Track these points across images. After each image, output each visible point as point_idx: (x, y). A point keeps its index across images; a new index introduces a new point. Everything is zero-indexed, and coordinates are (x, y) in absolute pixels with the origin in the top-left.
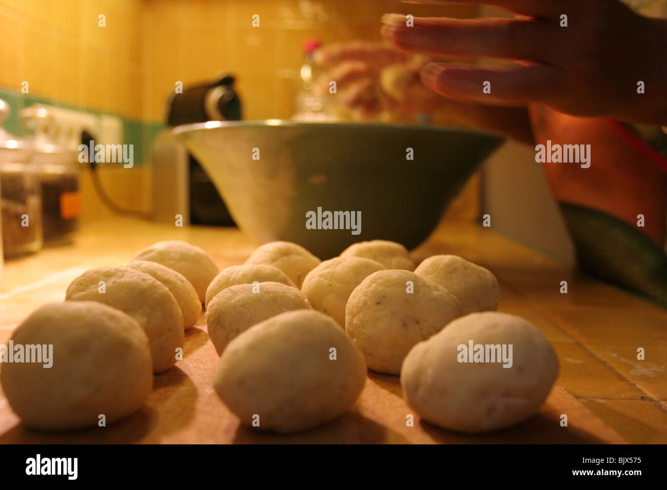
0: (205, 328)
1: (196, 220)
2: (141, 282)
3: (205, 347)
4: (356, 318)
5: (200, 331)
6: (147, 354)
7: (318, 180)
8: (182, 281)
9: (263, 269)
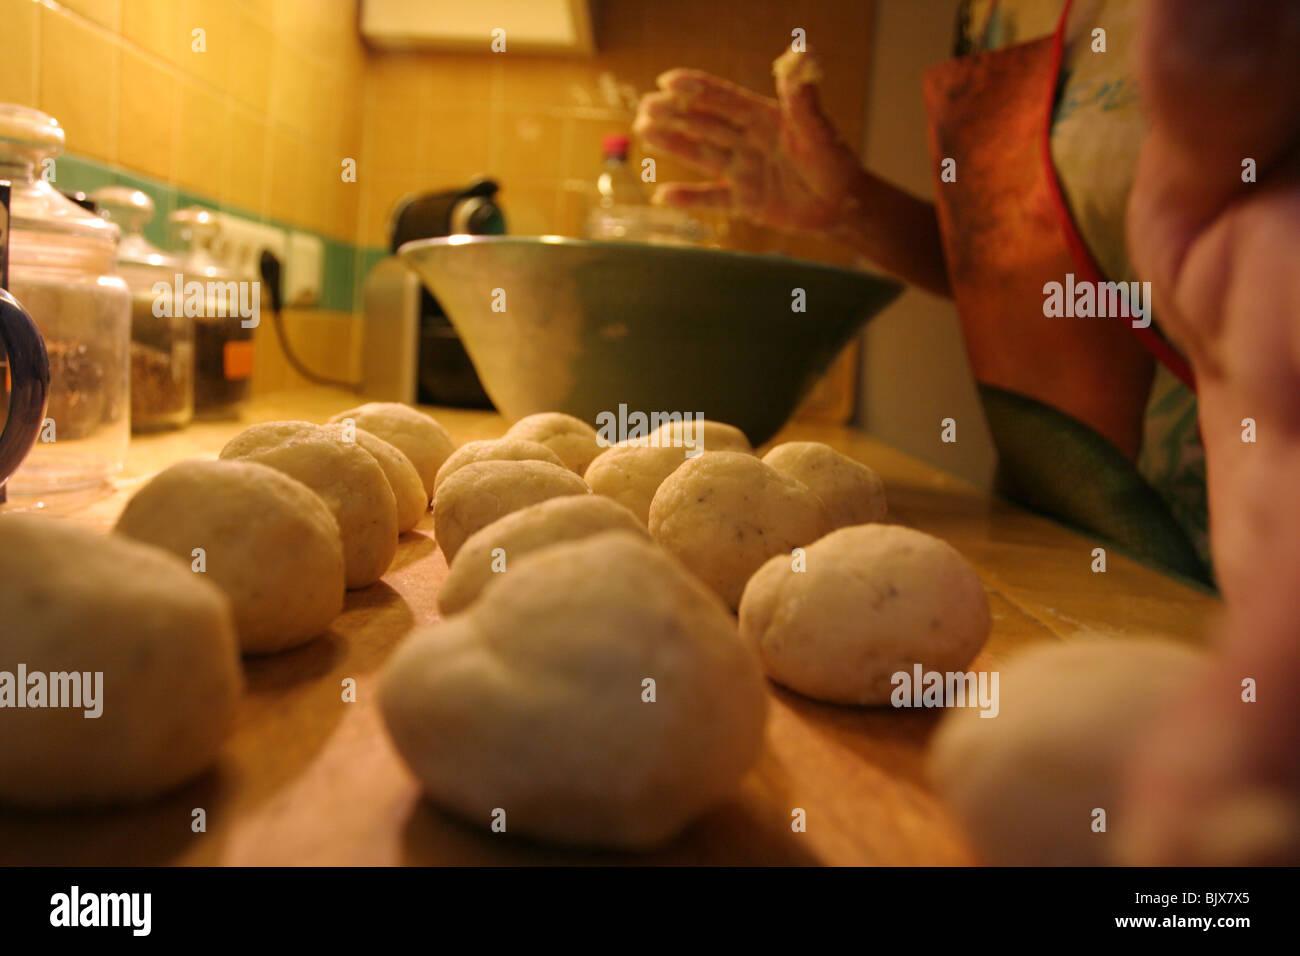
0: (431, 534)
1: (425, 398)
2: (336, 446)
3: (430, 558)
4: (665, 522)
5: (422, 538)
6: (337, 549)
7: (616, 331)
8: (400, 459)
9: (525, 447)
